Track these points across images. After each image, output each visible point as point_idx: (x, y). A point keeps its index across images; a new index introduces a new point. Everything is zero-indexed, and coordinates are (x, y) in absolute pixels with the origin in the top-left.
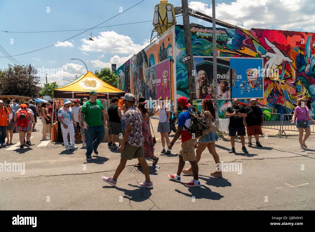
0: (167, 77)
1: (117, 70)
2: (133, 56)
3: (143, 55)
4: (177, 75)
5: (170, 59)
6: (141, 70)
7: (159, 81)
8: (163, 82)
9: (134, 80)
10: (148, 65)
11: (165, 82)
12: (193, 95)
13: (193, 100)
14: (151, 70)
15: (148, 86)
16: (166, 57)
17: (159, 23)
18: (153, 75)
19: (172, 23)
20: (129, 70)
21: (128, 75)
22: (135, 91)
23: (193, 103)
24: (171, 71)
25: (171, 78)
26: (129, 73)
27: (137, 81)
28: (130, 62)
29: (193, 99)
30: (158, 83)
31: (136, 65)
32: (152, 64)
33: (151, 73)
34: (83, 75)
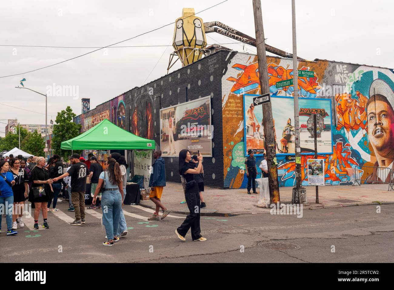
12: (272, 148)
17: (183, 44)
19: (202, 45)
20: (122, 109)
21: (120, 117)
26: (124, 114)
29: (272, 154)
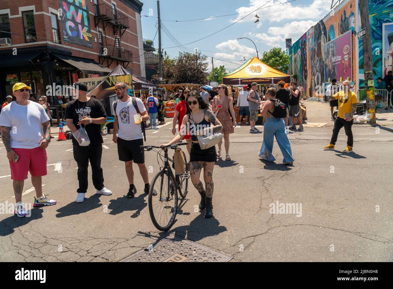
0: (348, 54)
1: (292, 45)
2: (310, 29)
3: (321, 27)
4: (360, 51)
5: (352, 31)
6: (319, 45)
7: (339, 58)
8: (344, 60)
9: (311, 57)
10: (328, 38)
11: (346, 59)
12: (368, 74)
13: (368, 81)
14: (330, 45)
15: (327, 64)
16: (347, 29)
18: (333, 51)
20: (305, 45)
21: (304, 52)
22: (312, 71)
23: (368, 83)
24: (353, 46)
25: (353, 54)
26: (306, 50)
27: (314, 59)
28: (307, 36)
29: (368, 79)
30: (338, 61)
31: (313, 39)
32: (331, 37)
33: (330, 48)
34: (250, 60)
